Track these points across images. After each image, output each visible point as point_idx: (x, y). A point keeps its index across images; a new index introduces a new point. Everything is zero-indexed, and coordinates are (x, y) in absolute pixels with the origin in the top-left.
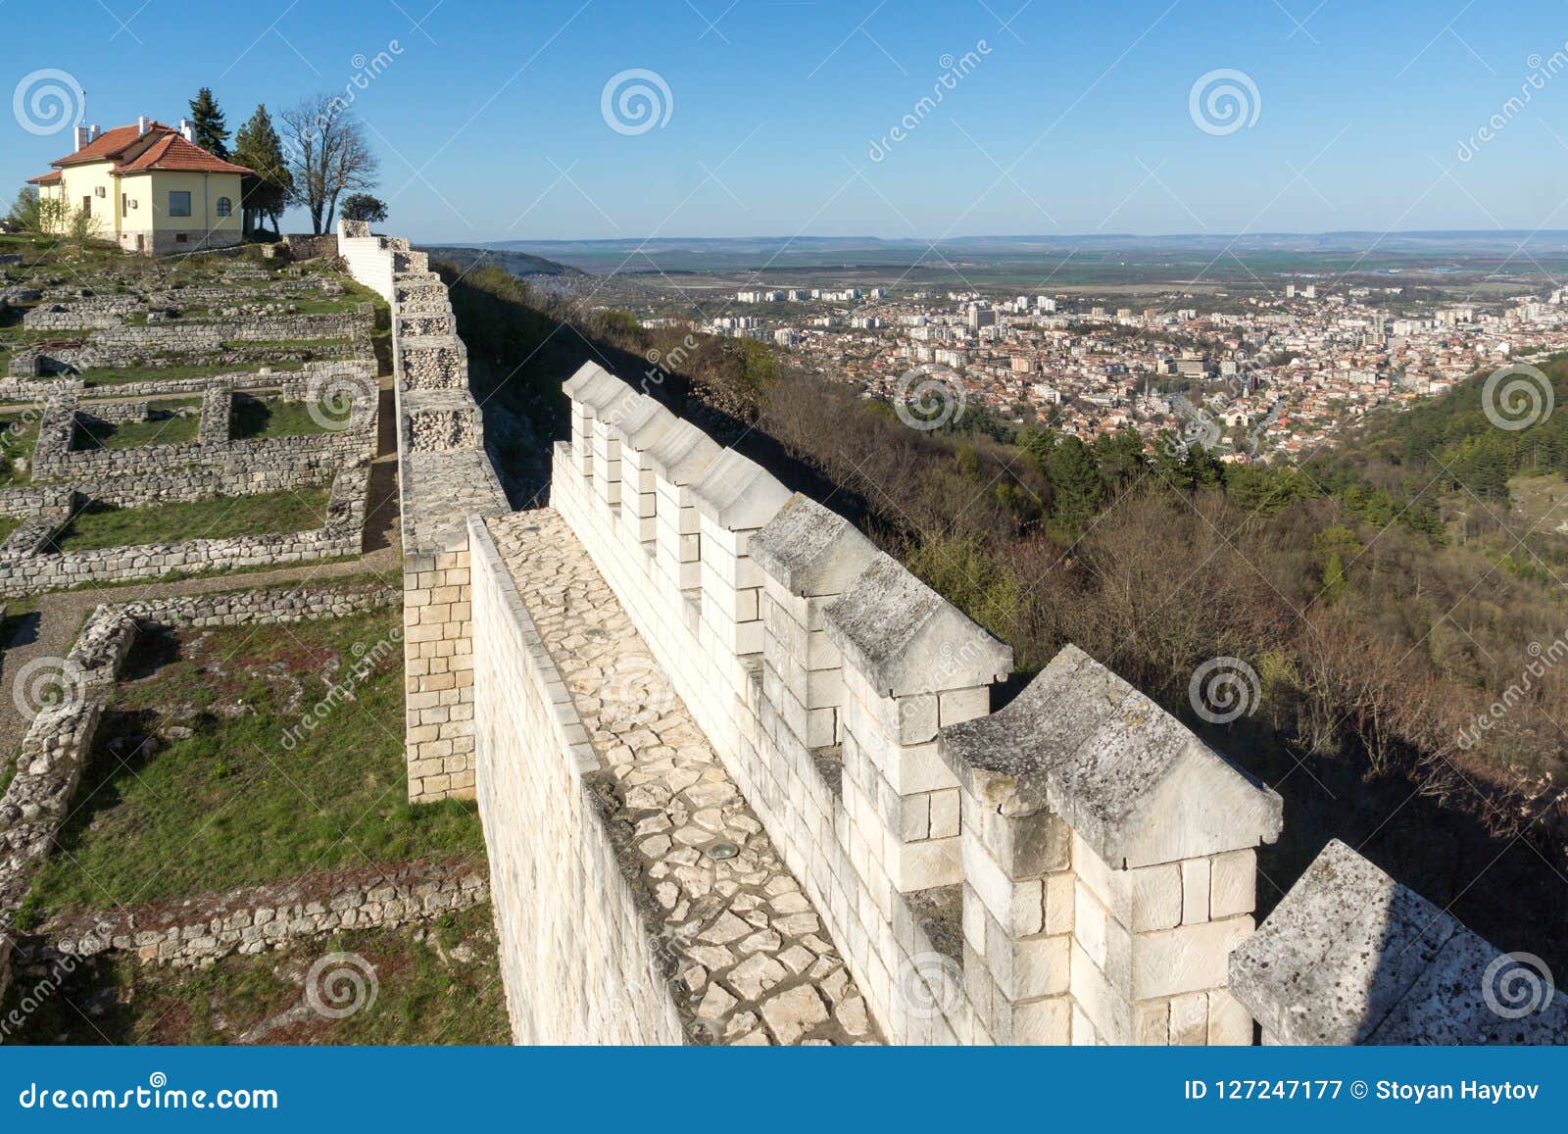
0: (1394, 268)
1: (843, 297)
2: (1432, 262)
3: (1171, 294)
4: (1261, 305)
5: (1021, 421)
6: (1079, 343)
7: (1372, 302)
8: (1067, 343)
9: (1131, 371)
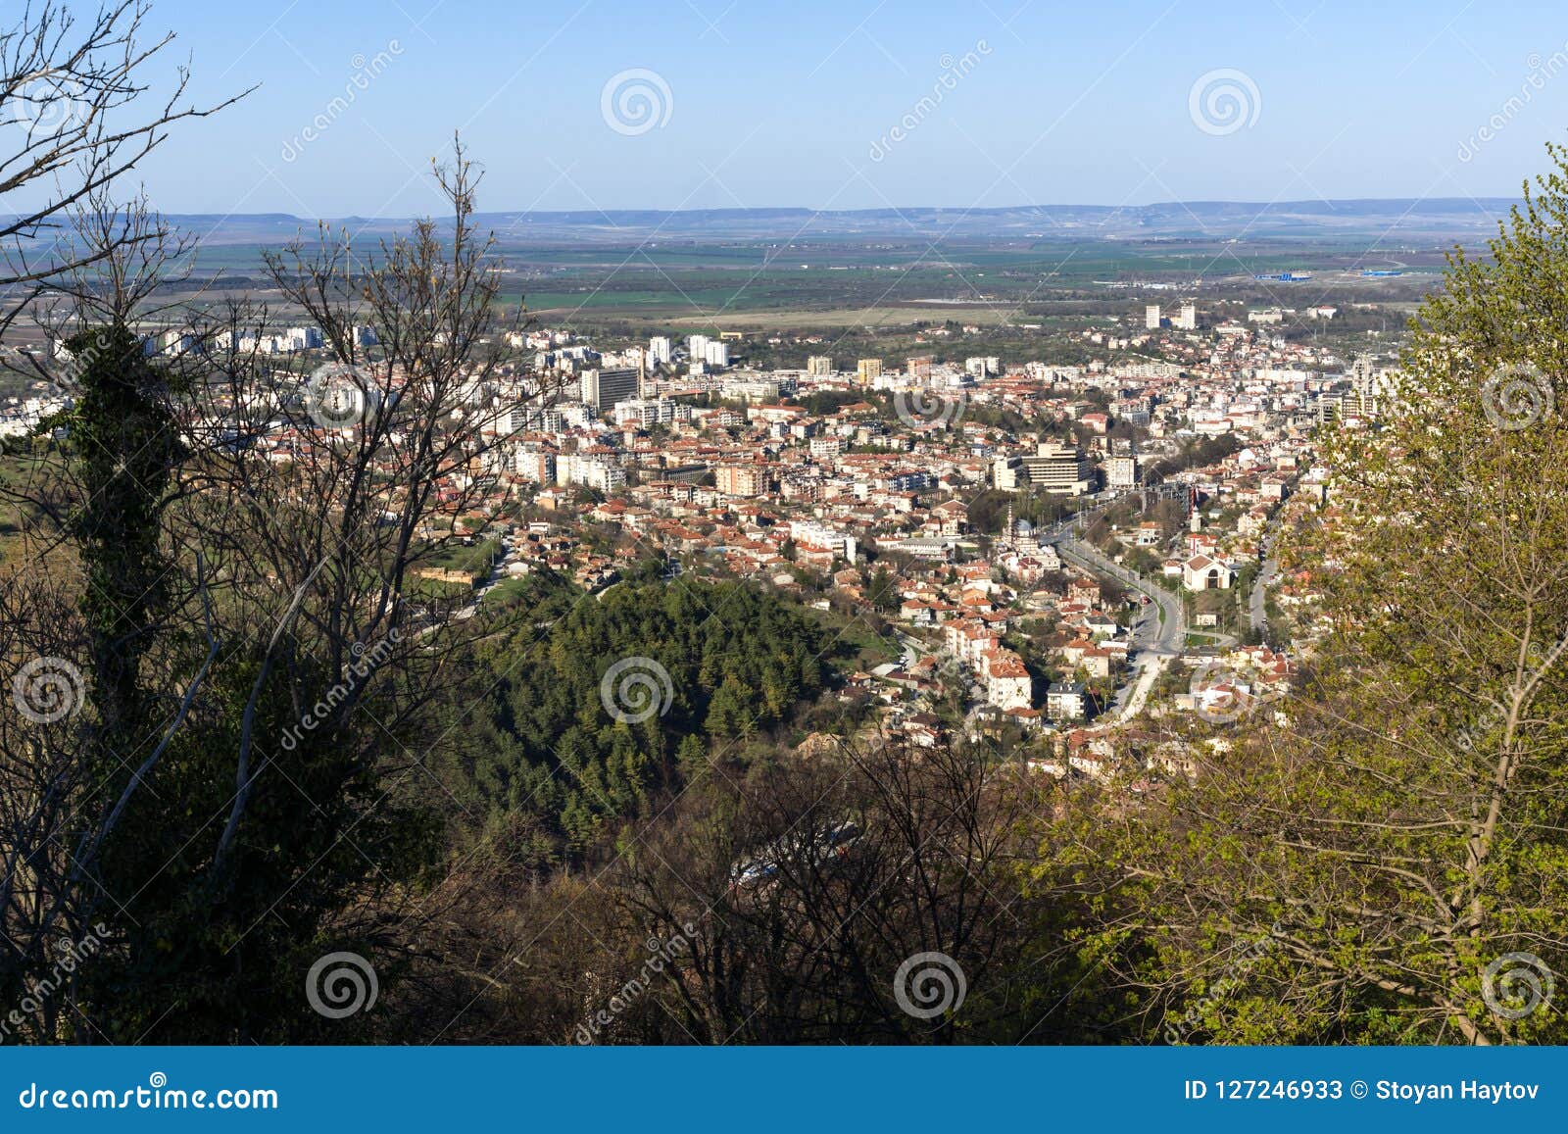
0: (1296, 269)
1: (285, 344)
2: (1356, 255)
3: (938, 326)
4: (1113, 344)
5: (825, 605)
6: (822, 431)
7: (1296, 334)
8: (799, 431)
9: (943, 485)
